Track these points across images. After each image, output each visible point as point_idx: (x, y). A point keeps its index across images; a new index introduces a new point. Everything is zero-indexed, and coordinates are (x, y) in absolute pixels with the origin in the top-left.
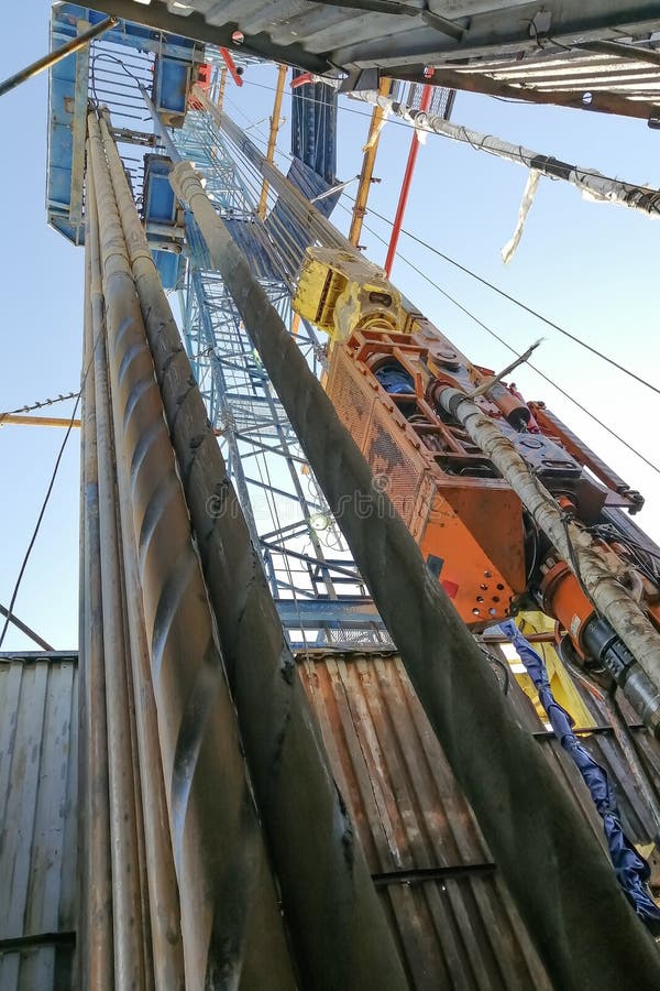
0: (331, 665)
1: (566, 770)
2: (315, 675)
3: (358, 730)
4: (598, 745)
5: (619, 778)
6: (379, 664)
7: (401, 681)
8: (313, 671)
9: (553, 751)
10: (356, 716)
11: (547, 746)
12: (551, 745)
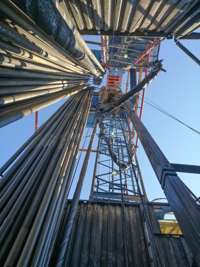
0: (96, 206)
1: (165, 247)
2: (90, 208)
3: (97, 225)
4: (181, 240)
5: (186, 253)
6: (111, 207)
7: (116, 212)
8: (90, 207)
9: (163, 240)
10: (98, 220)
11: (161, 239)
12: (162, 238)
